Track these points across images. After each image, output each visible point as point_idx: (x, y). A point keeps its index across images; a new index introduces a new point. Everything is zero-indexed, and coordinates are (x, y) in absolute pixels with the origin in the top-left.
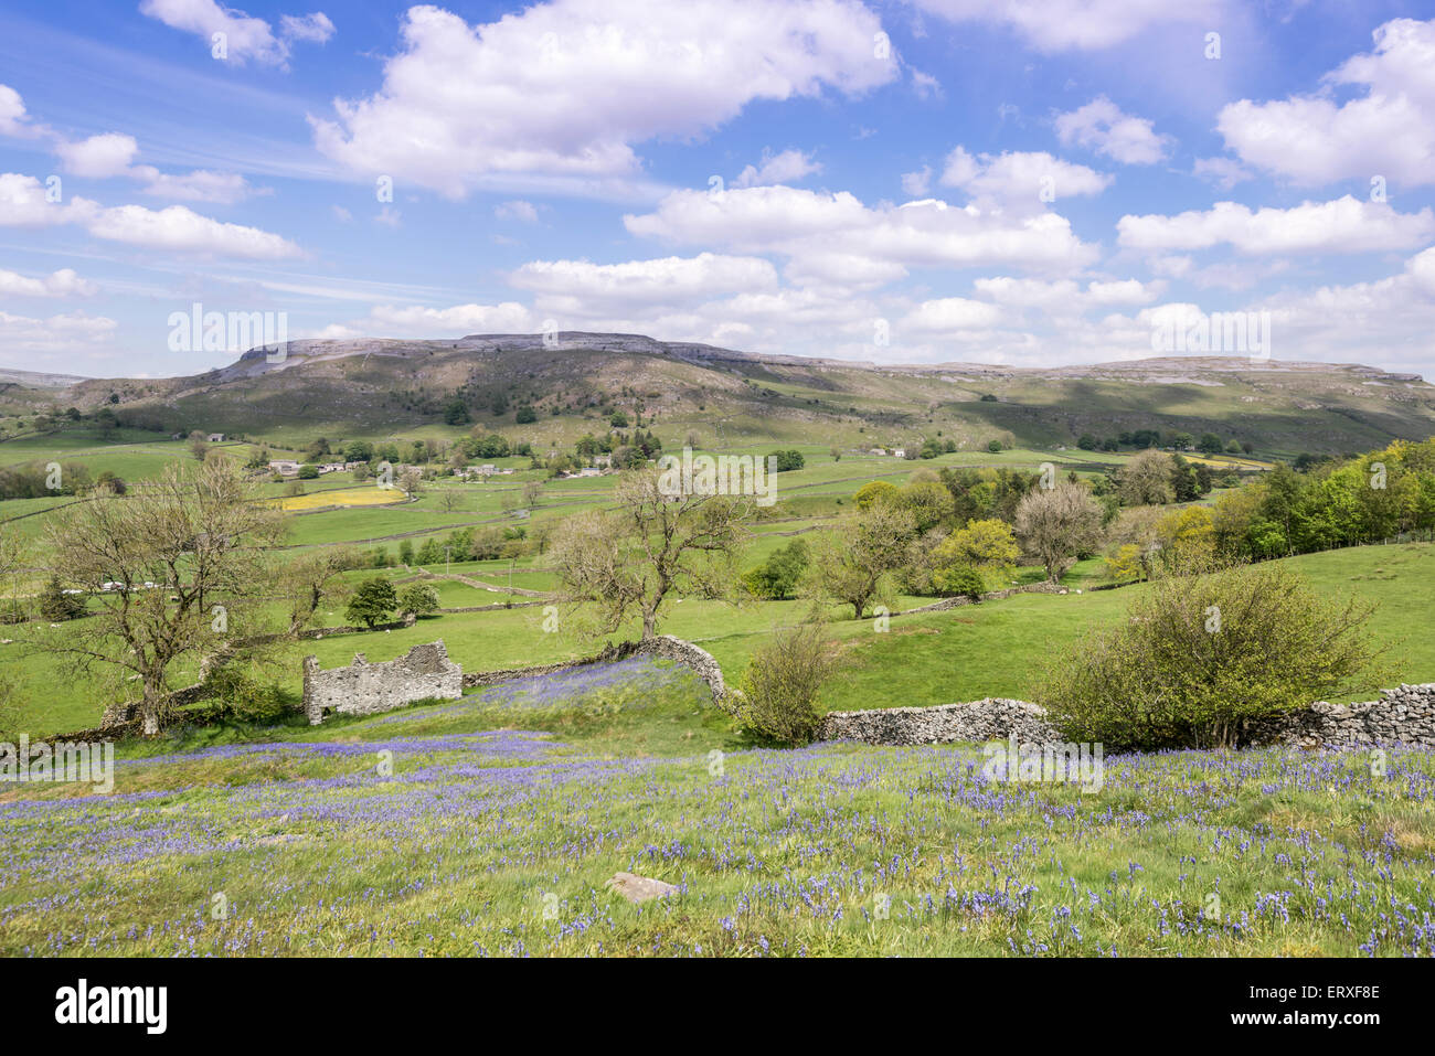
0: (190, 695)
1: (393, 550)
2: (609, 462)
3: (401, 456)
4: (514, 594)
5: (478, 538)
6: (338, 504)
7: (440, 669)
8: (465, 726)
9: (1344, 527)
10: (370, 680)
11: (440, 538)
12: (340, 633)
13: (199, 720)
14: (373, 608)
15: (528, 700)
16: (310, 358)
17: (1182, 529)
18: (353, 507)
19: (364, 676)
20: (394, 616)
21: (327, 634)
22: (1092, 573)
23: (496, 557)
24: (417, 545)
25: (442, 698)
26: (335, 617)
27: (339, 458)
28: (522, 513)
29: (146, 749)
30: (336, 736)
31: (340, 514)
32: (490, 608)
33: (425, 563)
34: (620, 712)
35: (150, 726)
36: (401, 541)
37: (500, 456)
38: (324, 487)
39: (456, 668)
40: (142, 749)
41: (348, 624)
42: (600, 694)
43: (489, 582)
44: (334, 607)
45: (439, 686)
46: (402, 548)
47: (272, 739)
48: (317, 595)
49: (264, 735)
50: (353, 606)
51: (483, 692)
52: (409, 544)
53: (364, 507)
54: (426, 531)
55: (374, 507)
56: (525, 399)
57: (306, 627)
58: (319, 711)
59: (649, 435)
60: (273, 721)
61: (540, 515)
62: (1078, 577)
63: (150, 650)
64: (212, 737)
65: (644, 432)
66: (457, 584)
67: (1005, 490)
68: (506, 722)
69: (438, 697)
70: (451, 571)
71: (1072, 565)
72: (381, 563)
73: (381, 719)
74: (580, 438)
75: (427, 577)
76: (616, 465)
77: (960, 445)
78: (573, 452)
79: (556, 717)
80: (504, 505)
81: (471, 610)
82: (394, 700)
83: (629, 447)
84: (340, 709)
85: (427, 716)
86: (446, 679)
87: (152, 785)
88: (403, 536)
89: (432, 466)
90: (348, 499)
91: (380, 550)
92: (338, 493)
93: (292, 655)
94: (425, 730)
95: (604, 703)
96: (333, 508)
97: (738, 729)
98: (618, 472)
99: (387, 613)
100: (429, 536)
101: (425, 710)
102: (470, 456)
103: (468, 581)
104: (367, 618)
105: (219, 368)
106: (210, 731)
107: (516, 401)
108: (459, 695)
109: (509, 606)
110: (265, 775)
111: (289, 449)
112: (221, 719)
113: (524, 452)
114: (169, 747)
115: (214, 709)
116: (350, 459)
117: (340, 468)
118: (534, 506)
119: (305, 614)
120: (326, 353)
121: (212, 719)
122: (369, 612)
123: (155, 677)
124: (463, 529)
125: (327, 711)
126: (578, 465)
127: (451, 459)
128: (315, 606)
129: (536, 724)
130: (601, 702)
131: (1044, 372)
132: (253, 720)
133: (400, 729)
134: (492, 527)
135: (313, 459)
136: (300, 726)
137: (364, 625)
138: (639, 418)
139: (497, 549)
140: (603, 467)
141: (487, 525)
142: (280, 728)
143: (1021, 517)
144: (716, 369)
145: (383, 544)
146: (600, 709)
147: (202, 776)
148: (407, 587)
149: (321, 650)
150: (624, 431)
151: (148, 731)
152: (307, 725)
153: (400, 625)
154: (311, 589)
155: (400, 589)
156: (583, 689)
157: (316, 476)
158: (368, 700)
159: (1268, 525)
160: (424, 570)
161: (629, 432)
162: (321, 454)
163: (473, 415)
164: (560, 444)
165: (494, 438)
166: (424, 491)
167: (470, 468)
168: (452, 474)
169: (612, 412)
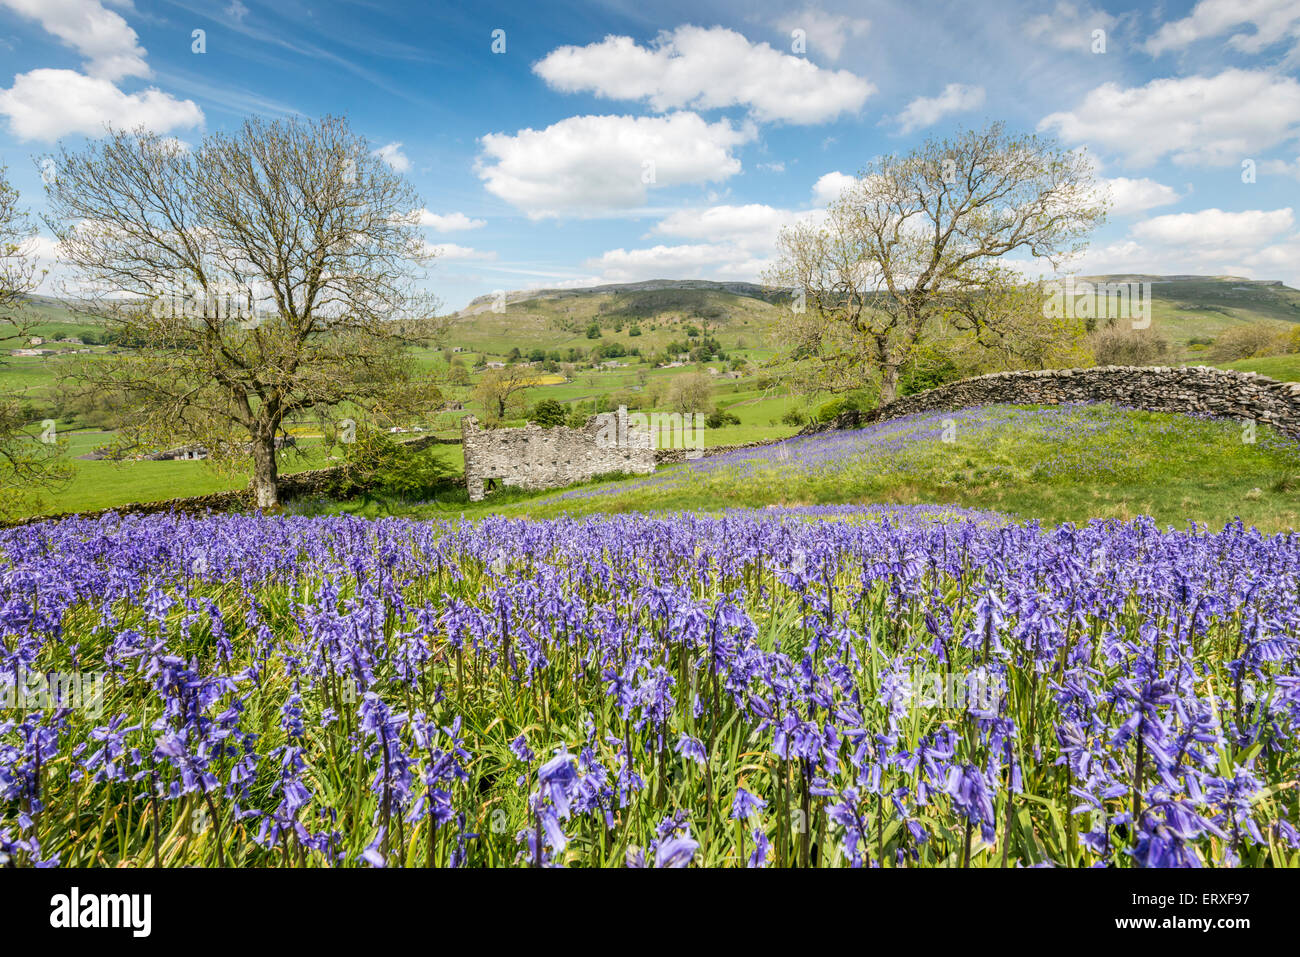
2: (688, 358)
3: (561, 358)
10: (542, 446)
19: (535, 440)
25: (633, 472)
27: (526, 360)
28: (637, 388)
37: (620, 356)
45: (628, 457)
54: (578, 398)
55: (548, 385)
56: (634, 322)
59: (713, 340)
61: (647, 389)
65: (710, 339)
69: (627, 471)
73: (559, 495)
74: (669, 344)
76: (693, 359)
78: (665, 352)
80: (626, 383)
83: (700, 348)
85: (622, 492)
86: (635, 450)
89: (580, 363)
98: (694, 363)
100: (581, 400)
101: (617, 485)
102: (602, 357)
106: (350, 507)
107: (628, 323)
108: (652, 470)
111: (498, 355)
113: (635, 353)
116: (532, 360)
117: (527, 366)
118: (644, 384)
124: (602, 395)
126: (669, 360)
127: (591, 359)
132: (402, 494)
133: (586, 507)
135: (512, 360)
136: (457, 501)
138: (705, 331)
140: (684, 361)
142: (432, 503)
144: (754, 297)
150: (696, 339)
151: (262, 503)
152: (465, 501)
157: (512, 368)
158: (543, 473)
161: (700, 339)
162: (515, 357)
163: (603, 331)
164: (656, 347)
165: (617, 345)
166: (576, 377)
167: (603, 364)
168: (592, 367)
169: (688, 327)
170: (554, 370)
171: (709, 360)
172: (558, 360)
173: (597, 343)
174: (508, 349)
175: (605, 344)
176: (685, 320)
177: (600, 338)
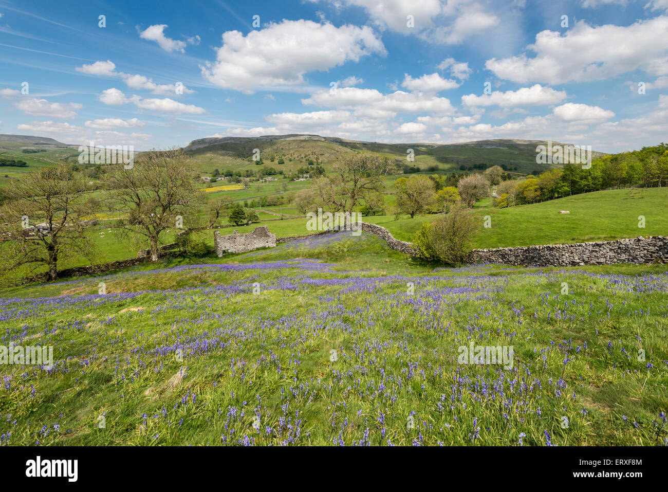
0: (172, 246)
1: (242, 203)
2: (308, 176)
3: (242, 175)
4: (283, 216)
5: (269, 200)
6: (223, 190)
7: (267, 236)
8: (279, 257)
9: (595, 184)
10: (240, 240)
11: (257, 200)
12: (227, 226)
13: (175, 256)
14: (237, 218)
15: (305, 247)
17: (526, 187)
18: (228, 190)
19: (238, 238)
20: (245, 221)
21: (222, 227)
22: (484, 206)
23: (275, 205)
24: (249, 202)
25: (269, 247)
26: (225, 221)
27: (223, 175)
28: (282, 192)
29: (153, 267)
30: (229, 262)
31: (224, 193)
32: (276, 220)
33: (252, 207)
34: (347, 251)
35: (154, 258)
37: (273, 174)
38: (218, 185)
39: (273, 236)
40: (151, 267)
41: (230, 224)
42: (336, 244)
43: (275, 213)
44: (224, 218)
45: (267, 242)
46: (245, 202)
47: (203, 263)
48: (218, 213)
49: (200, 261)
50: (231, 217)
51: (285, 245)
53: (232, 190)
55: (235, 190)
56: (281, 156)
57: (215, 224)
58: (221, 252)
59: (321, 167)
60: (204, 256)
61: (288, 192)
62: (478, 207)
63: (152, 228)
64: (180, 262)
65: (319, 166)
66: (264, 213)
67: (450, 178)
68: (298, 255)
69: (267, 246)
70: (262, 209)
73: (246, 255)
74: (298, 169)
75: (254, 211)
76: (311, 177)
78: (297, 173)
79: (319, 253)
80: (276, 189)
81: (269, 220)
82: (250, 248)
83: (314, 171)
84: (229, 251)
85: (265, 254)
86: (270, 239)
87: (141, 285)
88: (244, 199)
89: (252, 178)
90: (226, 188)
92: (223, 186)
94: (265, 259)
95: (339, 248)
96: (221, 191)
97: (409, 258)
98: (311, 179)
99: (243, 220)
100: (253, 199)
101: (263, 251)
102: (264, 175)
103: (267, 212)
104: (236, 222)
106: (179, 260)
107: (278, 157)
108: (275, 246)
109: (282, 219)
110: (196, 280)
111: (206, 173)
112: (183, 255)
113: (281, 173)
114: (162, 266)
115: (180, 251)
116: (226, 176)
117: (223, 179)
118: (285, 190)
119: (214, 219)
121: (179, 255)
122: (236, 220)
123: (154, 238)
124: (264, 197)
125: (224, 252)
126: (299, 177)
127: (258, 176)
128: (217, 217)
129: (311, 256)
130: (337, 247)
132: (195, 255)
133: (254, 259)
134: (273, 196)
135: (214, 176)
136: (214, 257)
137: (235, 224)
138: (317, 162)
139: (275, 202)
140: (306, 178)
141: (271, 196)
142: (206, 258)
143: (460, 186)
144: (342, 145)
145: (238, 202)
146: (338, 250)
147: (165, 280)
149: (220, 231)
150: (313, 166)
151: (154, 260)
152: (217, 257)
153: (247, 224)
154: (216, 211)
155: (246, 213)
157: (215, 181)
158: (241, 248)
159: (564, 184)
160: (253, 209)
161: (315, 166)
162: (217, 174)
163: (264, 161)
164: (292, 170)
165: (272, 169)
166: (250, 186)
167: (264, 178)
168: (258, 180)
169: (309, 160)
170: (238, 182)
171: (319, 177)
172: (240, 176)
173: (261, 167)
174: (212, 169)
175: (265, 168)
176: (307, 156)
177: (263, 165)
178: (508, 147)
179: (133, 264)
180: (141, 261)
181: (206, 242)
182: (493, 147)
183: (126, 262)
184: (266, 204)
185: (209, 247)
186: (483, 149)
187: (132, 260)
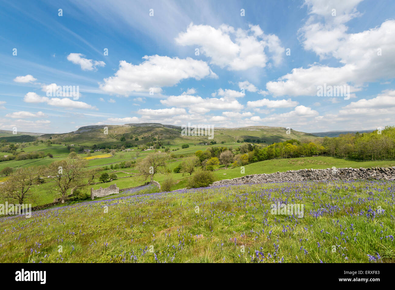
0: (70, 196)
1: (109, 166)
2: (153, 147)
3: (111, 148)
4: (132, 174)
5: (126, 163)
6: (98, 158)
7: (115, 189)
10: (103, 191)
11: (119, 164)
12: (97, 184)
13: (72, 200)
14: (104, 178)
16: (93, 129)
18: (101, 158)
21: (95, 184)
23: (130, 167)
24: (114, 165)
26: (97, 180)
27: (99, 148)
28: (135, 158)
29: (62, 205)
30: (96, 201)
32: (127, 177)
33: (115, 169)
35: (63, 202)
36: (111, 165)
37: (131, 147)
38: (96, 154)
39: (118, 188)
41: (100, 182)
43: (127, 172)
44: (96, 179)
48: (93, 177)
49: (83, 202)
50: (100, 178)
51: (123, 192)
52: (112, 165)
53: (103, 158)
54: (116, 162)
55: (106, 158)
56: (136, 136)
57: (91, 183)
58: (93, 197)
60: (85, 199)
61: (139, 158)
62: (230, 166)
63: (63, 188)
64: (74, 203)
65: (160, 142)
66: (122, 173)
70: (120, 170)
71: (230, 164)
72: (106, 169)
73: (105, 198)
74: (147, 143)
75: (116, 172)
76: (154, 148)
77: (217, 142)
78: (146, 146)
80: (132, 156)
81: (123, 178)
82: (107, 194)
83: (157, 144)
84: (97, 197)
85: (114, 196)
88: (111, 163)
89: (118, 149)
91: (106, 167)
92: (98, 156)
93: (89, 188)
96: (97, 159)
98: (154, 149)
99: (107, 179)
100: (117, 163)
101: (112, 196)
102: (125, 147)
103: (123, 172)
104: (103, 180)
105: (73, 131)
108: (119, 193)
109: (131, 177)
111: (88, 147)
112: (76, 200)
113: (136, 146)
114: (66, 205)
115: (74, 198)
116: (101, 149)
117: (99, 151)
118: (138, 156)
119: (91, 180)
120: (96, 128)
121: (74, 200)
123: (63, 193)
124: (123, 162)
125: (95, 197)
126: (147, 148)
127: (122, 148)
128: (93, 179)
131: (231, 129)
132: (82, 199)
134: (129, 161)
135: (93, 149)
137: (102, 182)
138: (159, 139)
139: (130, 165)
140: (151, 148)
141: (128, 161)
143: (221, 156)
145: (107, 165)
148: (111, 174)
149: (94, 187)
150: (156, 141)
151: (62, 202)
152: (91, 200)
153: (109, 181)
155: (109, 175)
156: (139, 190)
157: (93, 152)
158: (102, 195)
159: (255, 157)
160: (115, 170)
162: (95, 148)
163: (126, 139)
164: (143, 144)
165: (130, 143)
166: (116, 154)
167: (125, 150)
168: (122, 151)
169: (153, 138)
170: (108, 152)
171: (159, 148)
174: (92, 145)
175: (127, 143)
176: (152, 136)
177: (125, 141)
178: (261, 130)
179: (53, 205)
180: (56, 203)
181: (87, 193)
182: (254, 130)
183: (50, 204)
184: (124, 166)
185: (88, 195)
186: (249, 131)
187: (53, 203)
